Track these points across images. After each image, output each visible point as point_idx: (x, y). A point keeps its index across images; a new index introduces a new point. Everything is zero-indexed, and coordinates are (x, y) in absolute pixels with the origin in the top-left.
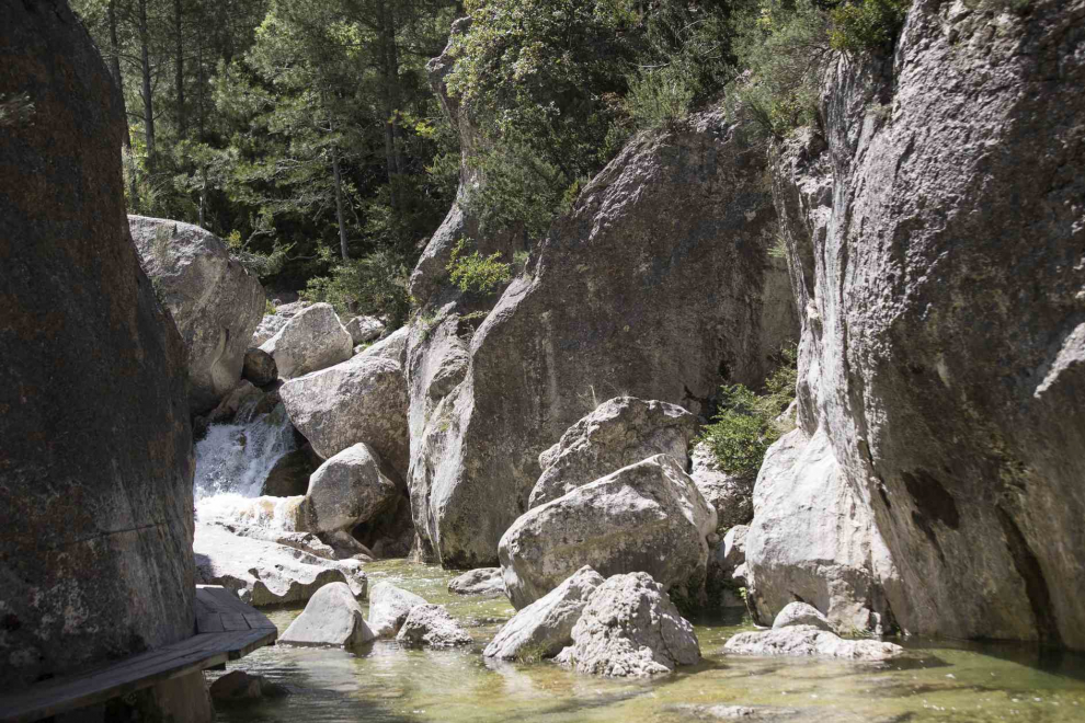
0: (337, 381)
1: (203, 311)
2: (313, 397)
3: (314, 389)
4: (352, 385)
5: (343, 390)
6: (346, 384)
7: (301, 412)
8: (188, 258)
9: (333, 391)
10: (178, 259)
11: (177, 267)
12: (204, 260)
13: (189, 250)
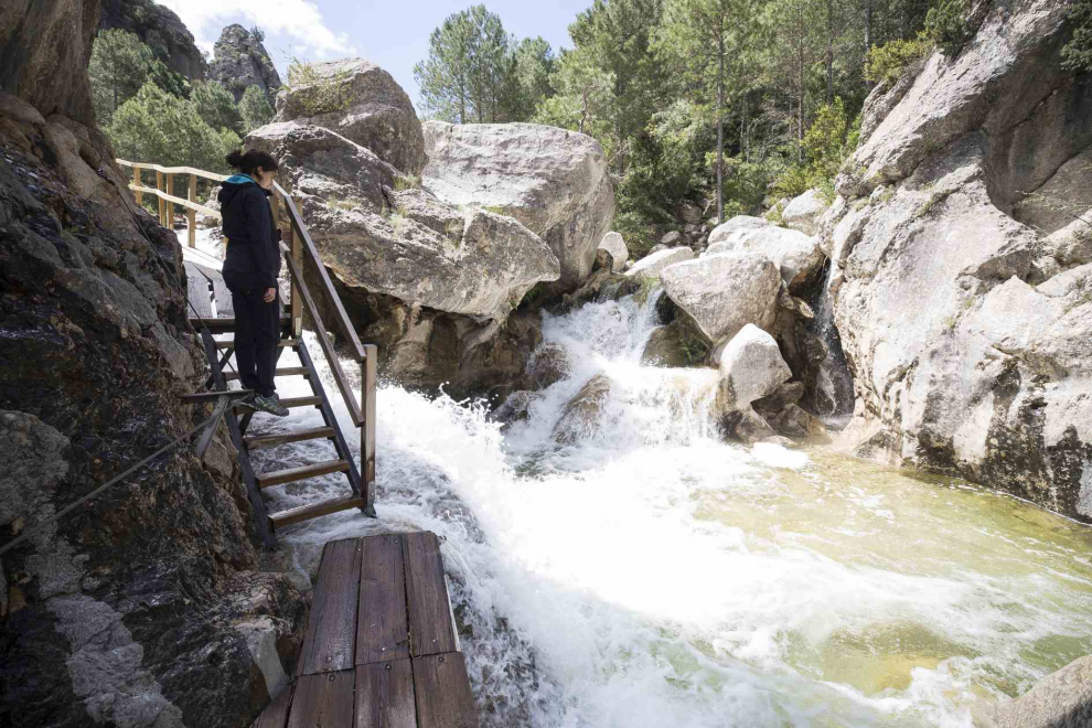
0: (726, 268)
1: (585, 205)
2: (701, 280)
3: (700, 273)
4: (742, 271)
5: (733, 274)
6: (736, 269)
7: (689, 293)
8: (580, 156)
9: (723, 275)
10: (571, 157)
11: (571, 163)
12: (592, 161)
13: (581, 150)
